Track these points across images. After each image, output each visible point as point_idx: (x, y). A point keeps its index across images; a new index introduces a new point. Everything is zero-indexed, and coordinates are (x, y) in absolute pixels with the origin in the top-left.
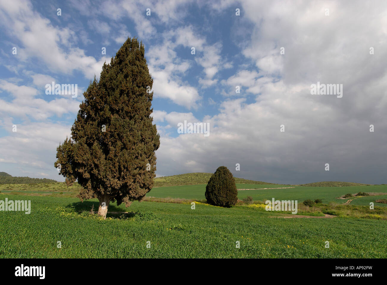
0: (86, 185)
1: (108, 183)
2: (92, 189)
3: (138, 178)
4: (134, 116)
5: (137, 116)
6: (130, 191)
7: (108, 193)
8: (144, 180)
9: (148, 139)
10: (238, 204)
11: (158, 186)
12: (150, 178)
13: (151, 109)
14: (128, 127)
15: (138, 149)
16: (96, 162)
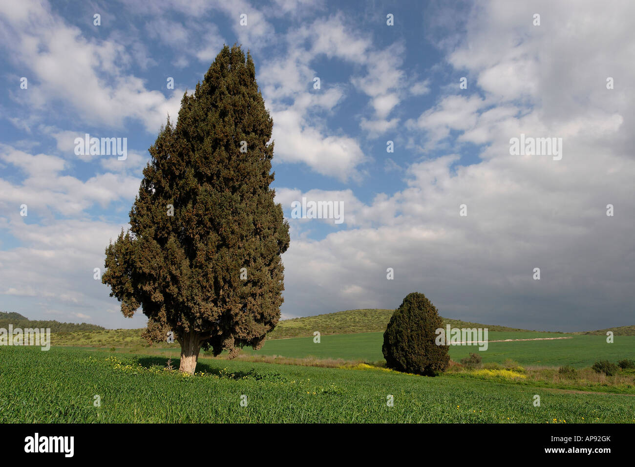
0: (157, 316)
1: (195, 309)
2: (167, 324)
3: (251, 303)
4: (240, 186)
5: (244, 187)
6: (237, 327)
7: (196, 329)
8: (261, 307)
9: (267, 230)
10: (452, 369)
11: (290, 336)
12: (274, 303)
13: (270, 174)
14: (229, 206)
15: (250, 247)
16: (174, 272)
